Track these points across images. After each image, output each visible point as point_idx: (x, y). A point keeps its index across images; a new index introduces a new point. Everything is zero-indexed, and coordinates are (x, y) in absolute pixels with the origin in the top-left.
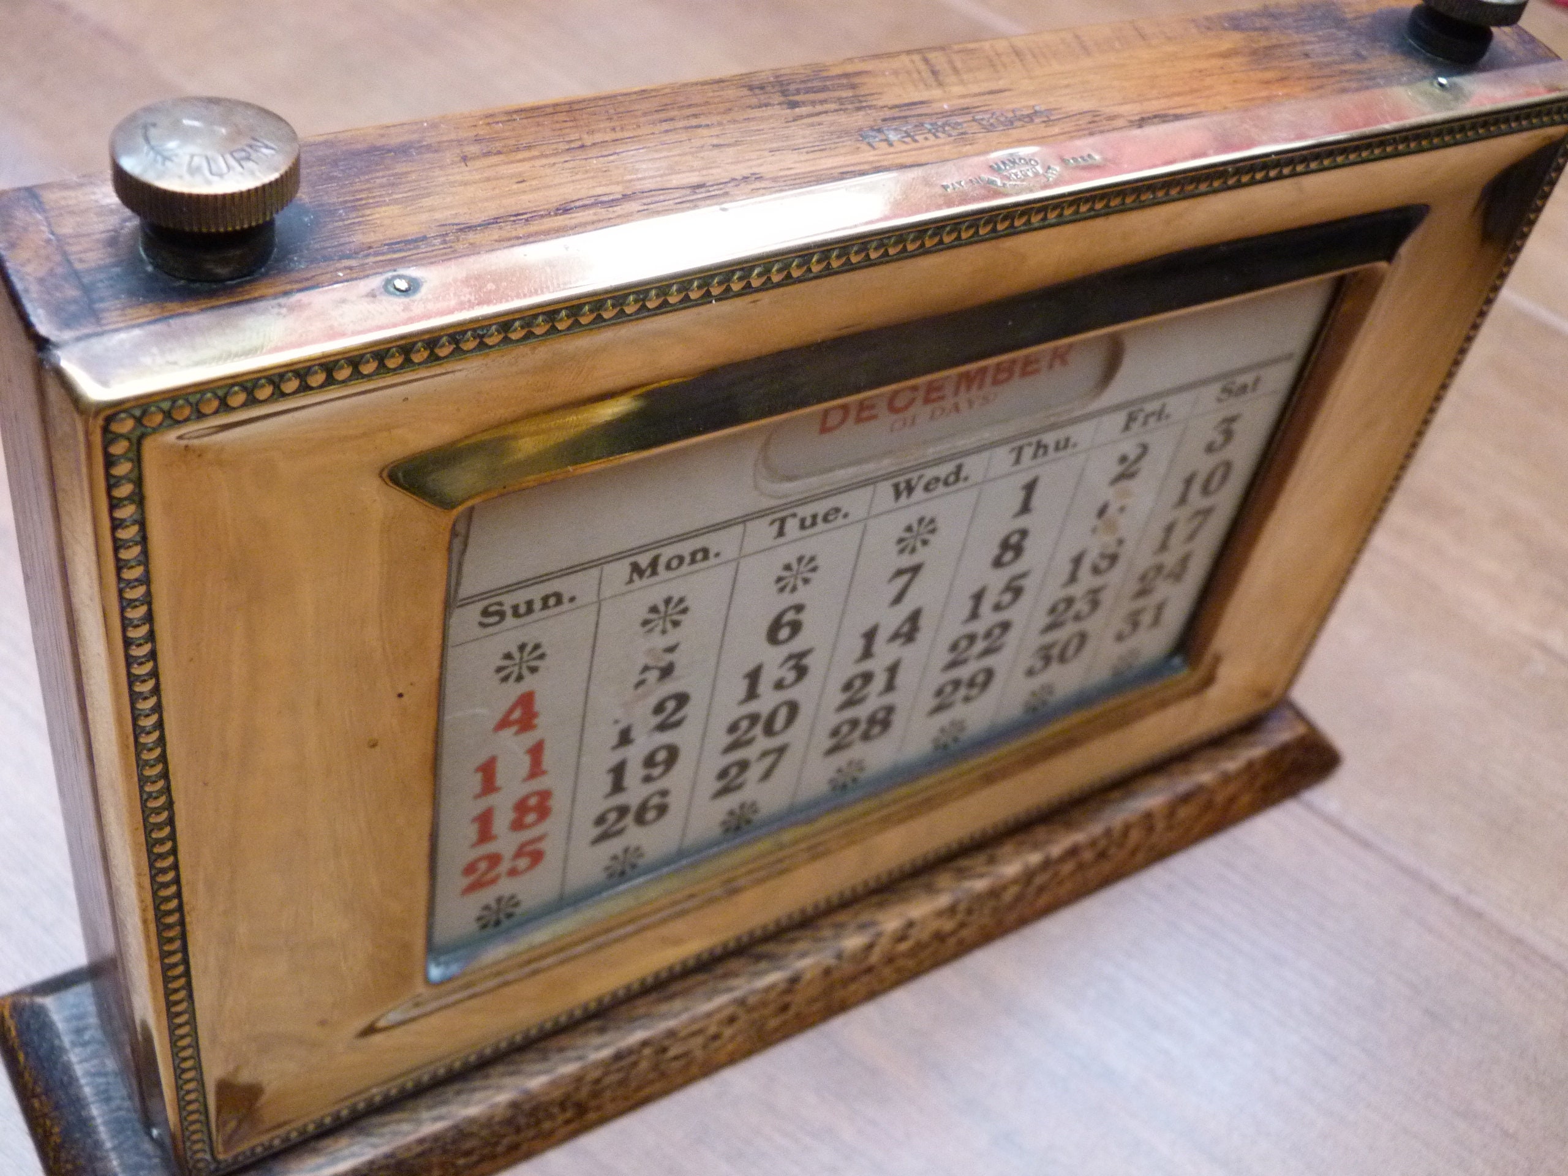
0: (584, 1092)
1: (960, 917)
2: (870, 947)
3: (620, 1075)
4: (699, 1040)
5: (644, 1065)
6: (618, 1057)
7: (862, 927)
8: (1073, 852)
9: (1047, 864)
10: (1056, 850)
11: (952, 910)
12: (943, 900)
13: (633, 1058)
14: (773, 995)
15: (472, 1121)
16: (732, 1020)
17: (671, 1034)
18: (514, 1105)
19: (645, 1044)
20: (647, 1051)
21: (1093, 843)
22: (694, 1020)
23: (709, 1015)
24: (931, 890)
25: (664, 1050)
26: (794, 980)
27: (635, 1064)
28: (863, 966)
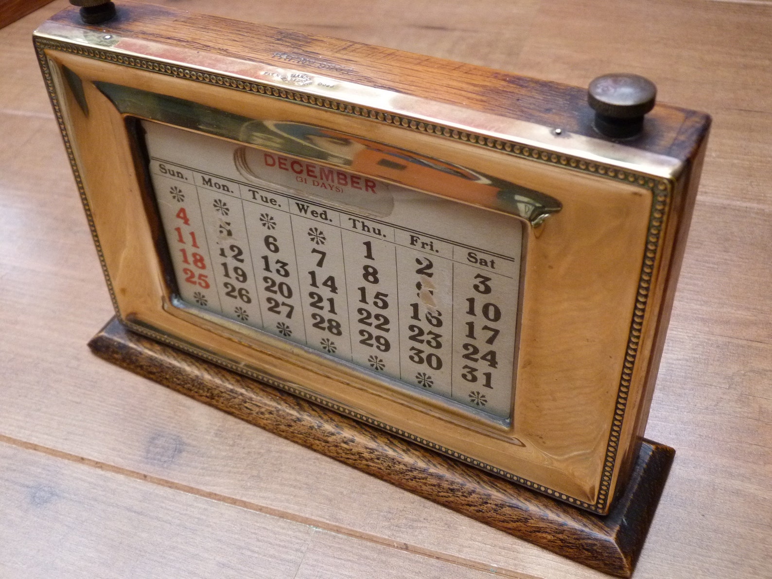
0: (216, 392)
1: (373, 456)
2: (333, 434)
3: (229, 397)
4: (257, 409)
5: (237, 401)
6: (232, 391)
7: (337, 426)
9: (424, 471)
10: (432, 470)
11: (372, 451)
12: (372, 445)
13: (236, 395)
14: (289, 417)
15: (185, 371)
16: (271, 413)
17: (251, 399)
18: (197, 377)
19: (242, 394)
20: (240, 397)
22: (260, 401)
23: (266, 404)
24: (374, 438)
25: (245, 402)
26: (299, 420)
27: (235, 398)
28: (325, 438)
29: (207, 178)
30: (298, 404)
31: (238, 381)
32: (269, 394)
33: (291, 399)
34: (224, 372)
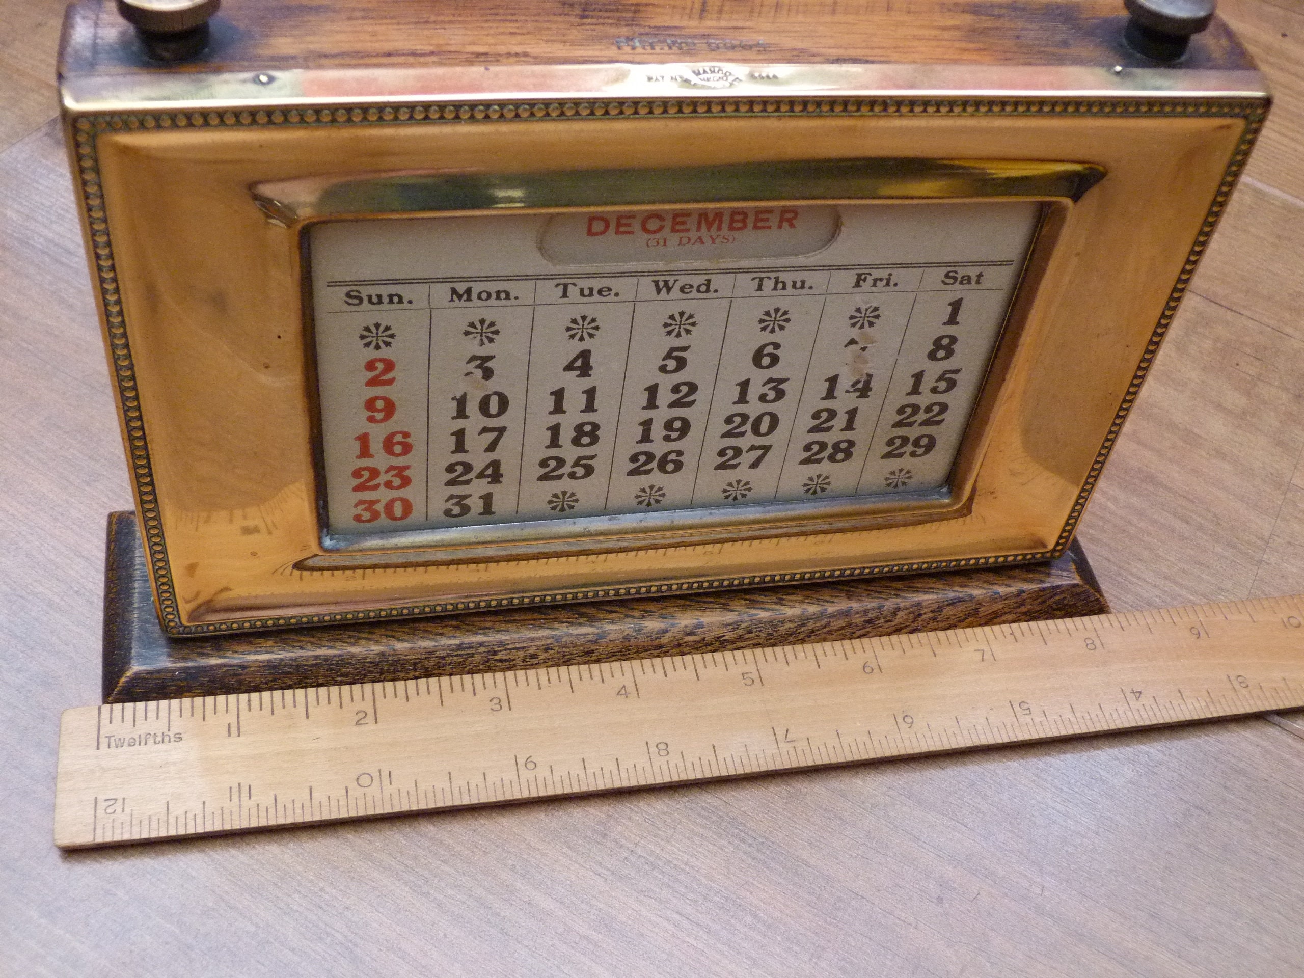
0: (432, 662)
1: (740, 632)
2: (665, 631)
3: (460, 659)
4: (522, 654)
5: (477, 657)
6: (460, 647)
7: (662, 617)
8: (846, 613)
9: (821, 615)
10: (831, 609)
11: (735, 626)
12: (730, 617)
13: (471, 651)
14: (583, 640)
15: (352, 656)
16: (548, 648)
17: (502, 643)
18: (382, 654)
19: (481, 644)
20: (482, 650)
21: (866, 612)
22: (520, 640)
23: (532, 640)
24: (725, 607)
25: (495, 653)
26: (601, 636)
27: (472, 655)
28: (656, 643)
29: (461, 288)
30: (582, 615)
31: (457, 628)
32: (523, 622)
33: (563, 614)
34: (422, 626)
